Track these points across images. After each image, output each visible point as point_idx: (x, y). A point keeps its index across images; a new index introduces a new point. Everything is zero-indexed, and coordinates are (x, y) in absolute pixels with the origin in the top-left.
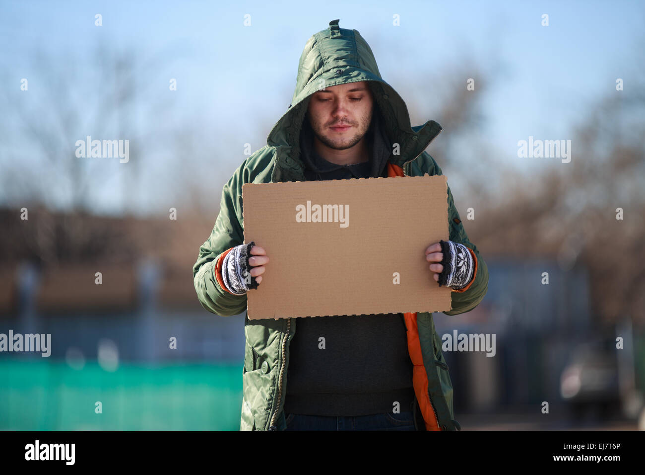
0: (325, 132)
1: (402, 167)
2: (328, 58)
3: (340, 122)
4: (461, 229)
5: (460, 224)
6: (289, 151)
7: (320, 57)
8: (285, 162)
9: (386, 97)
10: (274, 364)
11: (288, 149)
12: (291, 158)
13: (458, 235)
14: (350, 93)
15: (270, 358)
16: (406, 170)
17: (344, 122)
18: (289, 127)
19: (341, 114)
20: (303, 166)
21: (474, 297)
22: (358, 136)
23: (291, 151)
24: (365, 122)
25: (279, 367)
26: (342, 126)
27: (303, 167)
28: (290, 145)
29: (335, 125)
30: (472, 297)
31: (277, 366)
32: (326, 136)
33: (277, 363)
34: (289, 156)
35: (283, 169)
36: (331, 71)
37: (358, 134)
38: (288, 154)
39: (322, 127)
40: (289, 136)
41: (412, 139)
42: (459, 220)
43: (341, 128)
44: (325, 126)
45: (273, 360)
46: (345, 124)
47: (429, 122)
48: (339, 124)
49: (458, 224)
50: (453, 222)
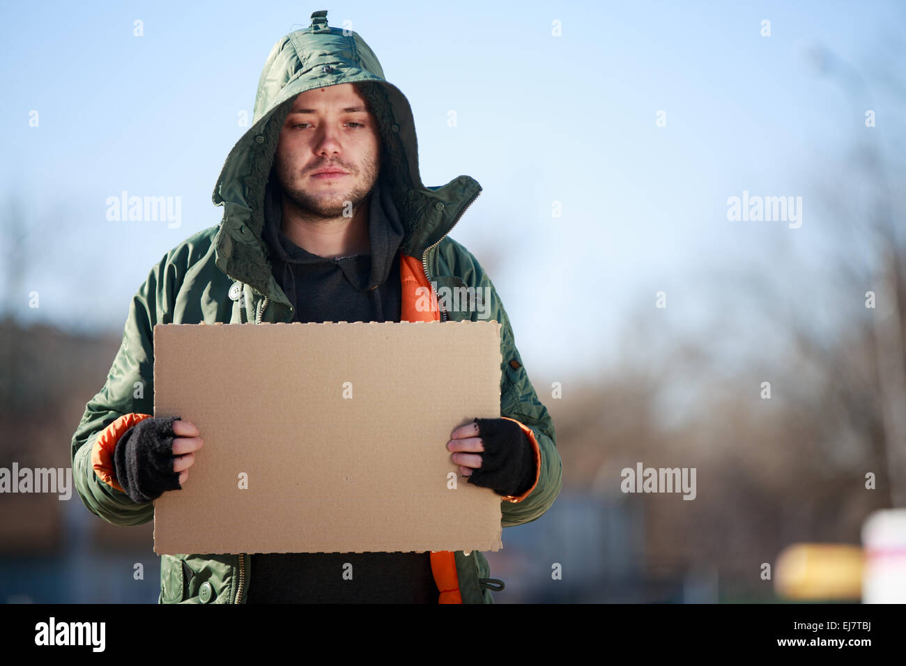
0: (303, 183)
1: (420, 260)
2: (309, 57)
3: (329, 162)
4: (521, 377)
5: (521, 369)
6: (247, 217)
7: (295, 58)
8: (238, 231)
9: (395, 128)
10: (225, 583)
11: (247, 212)
12: (250, 228)
13: (514, 389)
14: (346, 115)
15: (217, 574)
16: (428, 262)
17: (334, 163)
18: (247, 176)
19: (330, 148)
20: (266, 250)
21: (533, 508)
22: (357, 191)
23: (251, 217)
24: (369, 169)
25: (233, 589)
26: (331, 170)
27: (267, 253)
28: (250, 207)
29: (321, 169)
30: (531, 507)
31: (231, 587)
32: (304, 190)
33: (230, 581)
34: (247, 225)
35: (236, 242)
36: (314, 69)
37: (358, 188)
38: (246, 223)
39: (297, 173)
40: (249, 192)
41: (435, 206)
42: (518, 363)
43: (330, 173)
44: (304, 171)
45: (222, 578)
46: (337, 167)
47: (461, 177)
48: (326, 166)
49: (515, 369)
50: (507, 367)
